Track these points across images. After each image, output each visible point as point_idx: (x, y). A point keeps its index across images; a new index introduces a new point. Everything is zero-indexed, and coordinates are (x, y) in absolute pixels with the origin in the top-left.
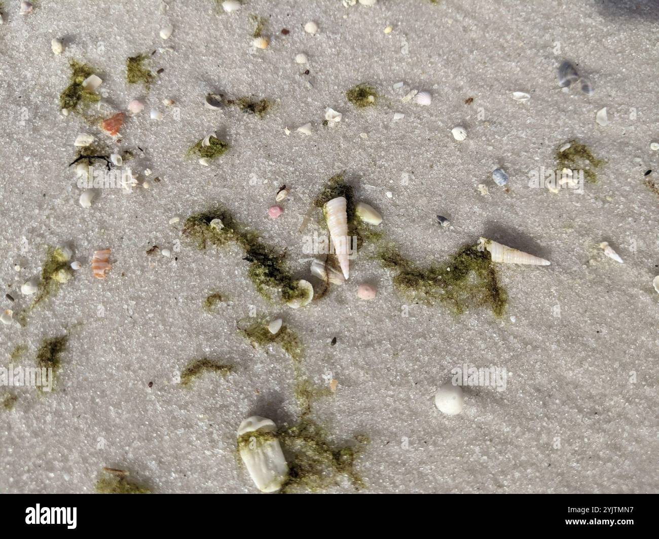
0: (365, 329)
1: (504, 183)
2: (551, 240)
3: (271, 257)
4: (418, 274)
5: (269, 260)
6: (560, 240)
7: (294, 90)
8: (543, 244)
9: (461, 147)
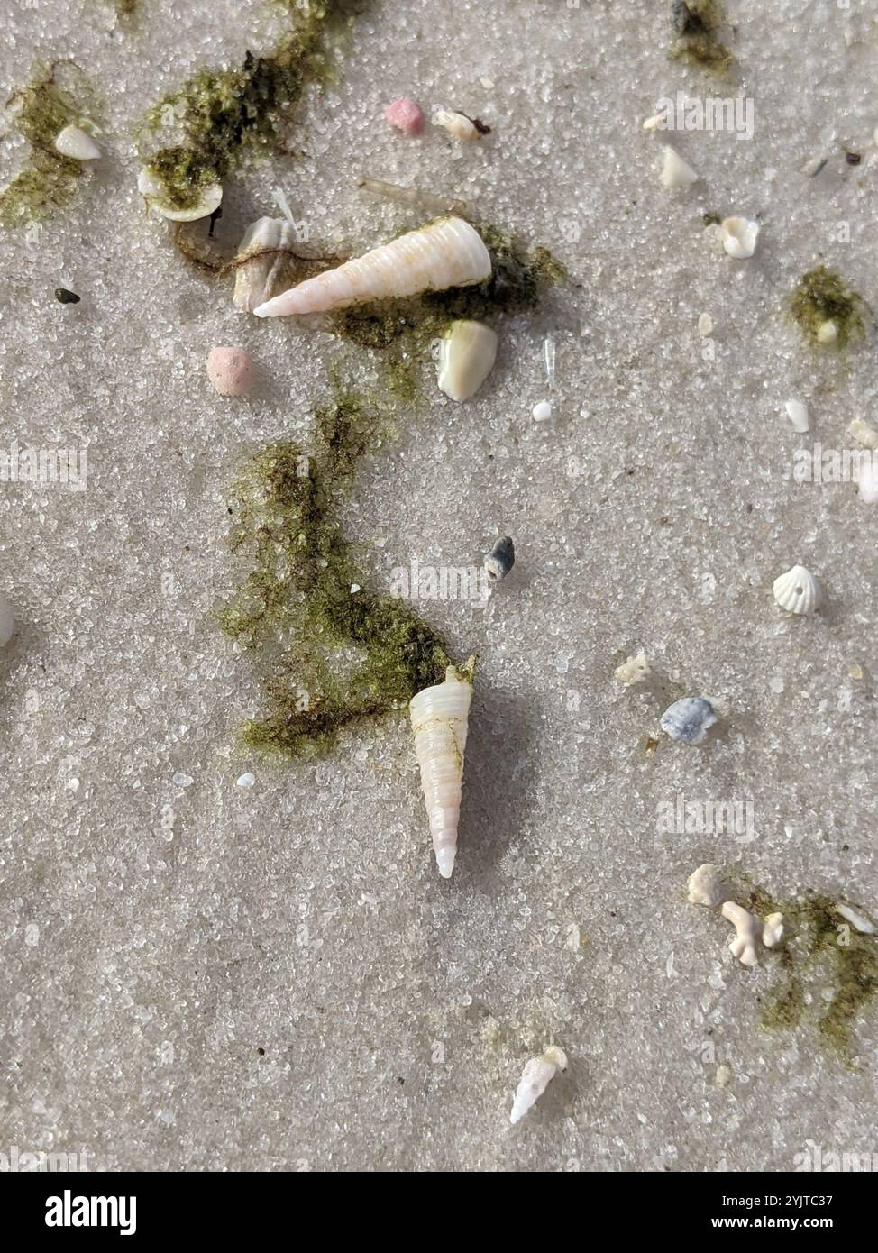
0: (123, 377)
1: (671, 730)
2: (531, 889)
3: (271, 117)
4: (318, 504)
5: (261, 112)
6: (535, 918)
7: (788, 132)
8: (507, 866)
9: (753, 601)
